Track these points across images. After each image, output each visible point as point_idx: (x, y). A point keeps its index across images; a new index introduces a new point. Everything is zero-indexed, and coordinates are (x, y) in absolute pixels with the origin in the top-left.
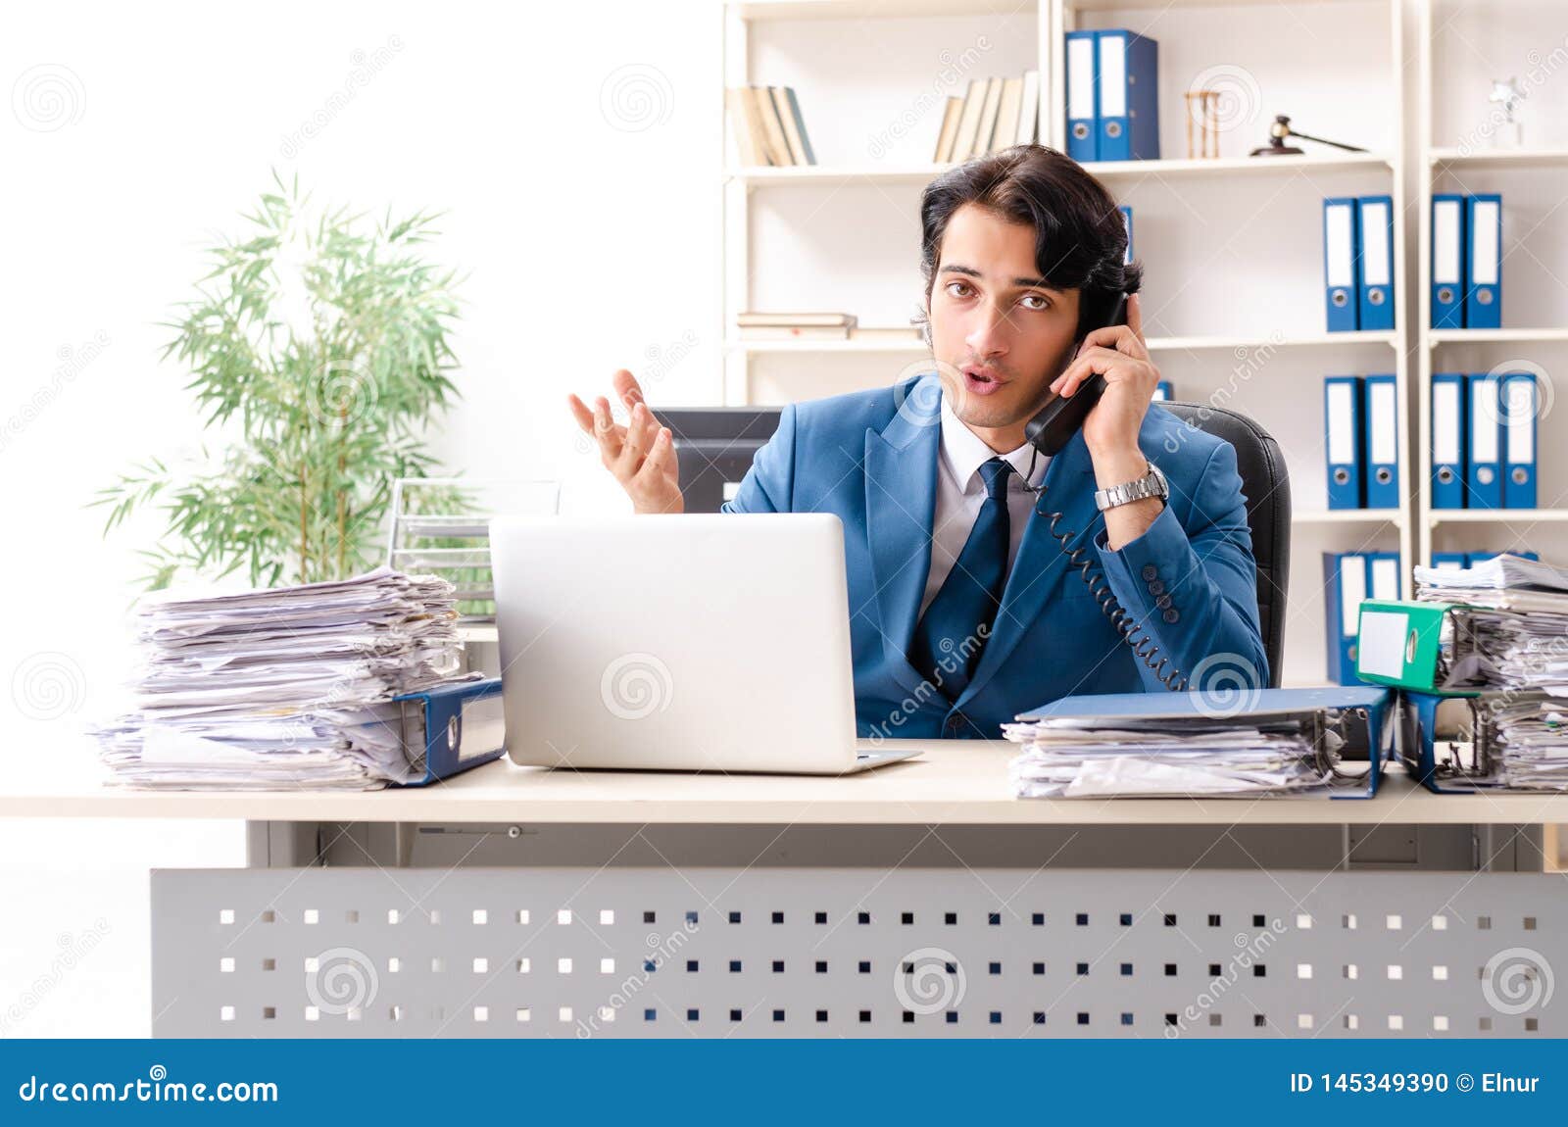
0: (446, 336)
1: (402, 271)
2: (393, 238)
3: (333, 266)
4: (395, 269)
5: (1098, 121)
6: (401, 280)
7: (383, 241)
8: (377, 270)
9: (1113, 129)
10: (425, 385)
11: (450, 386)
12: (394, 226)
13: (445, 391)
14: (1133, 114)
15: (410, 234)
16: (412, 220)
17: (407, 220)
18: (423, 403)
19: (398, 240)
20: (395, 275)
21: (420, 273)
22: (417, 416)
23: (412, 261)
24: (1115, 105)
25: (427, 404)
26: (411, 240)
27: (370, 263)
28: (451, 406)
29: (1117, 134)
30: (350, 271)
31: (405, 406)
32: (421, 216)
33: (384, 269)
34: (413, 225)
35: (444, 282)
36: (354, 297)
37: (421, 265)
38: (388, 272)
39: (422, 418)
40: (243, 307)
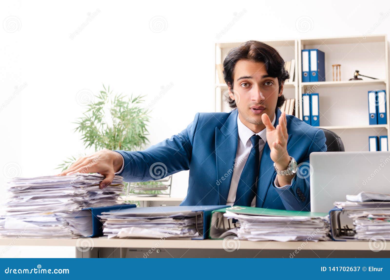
0: (146, 126)
1: (135, 110)
2: (133, 102)
3: (118, 109)
4: (133, 109)
5: (310, 72)
6: (135, 112)
7: (130, 103)
8: (129, 110)
9: (314, 74)
10: (140, 139)
11: (147, 139)
12: (133, 98)
13: (146, 140)
14: (319, 70)
15: (137, 101)
16: (138, 97)
17: (136, 97)
18: (140, 143)
19: (134, 102)
20: (133, 111)
21: (139, 111)
22: (139, 146)
23: (137, 108)
24: (314, 68)
25: (141, 144)
26: (137, 102)
27: (127, 108)
28: (147, 144)
29: (315, 75)
30: (122, 110)
31: (135, 144)
32: (140, 96)
33: (130, 109)
34: (138, 98)
35: (145, 113)
36: (123, 117)
37: (140, 108)
38: (131, 110)
39: (140, 147)
40: (95, 119)
